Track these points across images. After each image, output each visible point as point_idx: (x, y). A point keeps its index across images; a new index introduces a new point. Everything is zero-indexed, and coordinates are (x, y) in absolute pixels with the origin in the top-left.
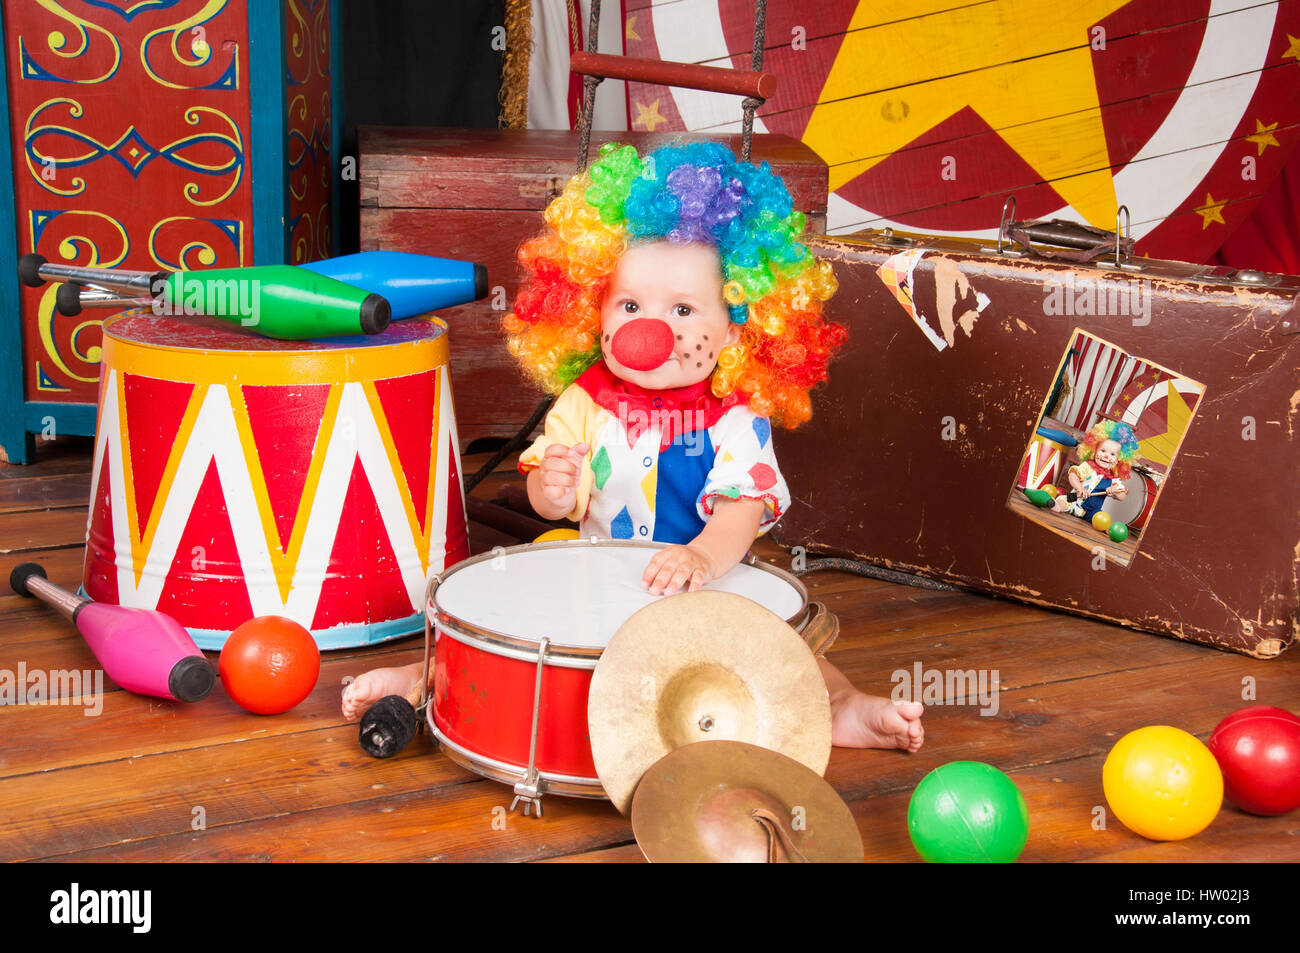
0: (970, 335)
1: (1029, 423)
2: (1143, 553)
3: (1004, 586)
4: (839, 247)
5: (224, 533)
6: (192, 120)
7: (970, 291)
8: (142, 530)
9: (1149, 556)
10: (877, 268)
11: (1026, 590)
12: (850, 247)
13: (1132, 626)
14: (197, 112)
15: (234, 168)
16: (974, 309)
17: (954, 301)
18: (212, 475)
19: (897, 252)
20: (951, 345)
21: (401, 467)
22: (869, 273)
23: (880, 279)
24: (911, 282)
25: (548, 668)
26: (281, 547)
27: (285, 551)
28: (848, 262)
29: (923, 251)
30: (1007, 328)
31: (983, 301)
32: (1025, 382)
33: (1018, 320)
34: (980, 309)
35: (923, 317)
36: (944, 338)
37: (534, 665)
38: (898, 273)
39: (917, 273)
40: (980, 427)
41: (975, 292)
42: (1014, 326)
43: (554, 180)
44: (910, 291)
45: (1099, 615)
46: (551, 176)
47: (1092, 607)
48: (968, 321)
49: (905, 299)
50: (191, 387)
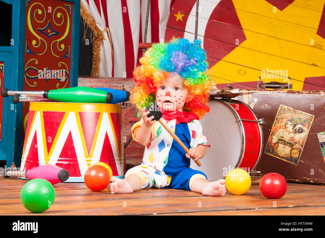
0: (253, 109)
1: (270, 130)
2: (301, 161)
4: (216, 90)
5: (73, 151)
7: (252, 98)
8: (48, 152)
9: (302, 161)
12: (219, 89)
13: (299, 181)
16: (254, 102)
17: (248, 101)
18: (70, 135)
19: (232, 90)
26: (88, 154)
29: (239, 89)
30: (263, 106)
31: (256, 100)
32: (268, 120)
33: (265, 104)
41: (254, 98)
43: (123, 86)
45: (290, 180)
46: (122, 85)
47: (288, 177)
48: (252, 106)
50: (64, 113)
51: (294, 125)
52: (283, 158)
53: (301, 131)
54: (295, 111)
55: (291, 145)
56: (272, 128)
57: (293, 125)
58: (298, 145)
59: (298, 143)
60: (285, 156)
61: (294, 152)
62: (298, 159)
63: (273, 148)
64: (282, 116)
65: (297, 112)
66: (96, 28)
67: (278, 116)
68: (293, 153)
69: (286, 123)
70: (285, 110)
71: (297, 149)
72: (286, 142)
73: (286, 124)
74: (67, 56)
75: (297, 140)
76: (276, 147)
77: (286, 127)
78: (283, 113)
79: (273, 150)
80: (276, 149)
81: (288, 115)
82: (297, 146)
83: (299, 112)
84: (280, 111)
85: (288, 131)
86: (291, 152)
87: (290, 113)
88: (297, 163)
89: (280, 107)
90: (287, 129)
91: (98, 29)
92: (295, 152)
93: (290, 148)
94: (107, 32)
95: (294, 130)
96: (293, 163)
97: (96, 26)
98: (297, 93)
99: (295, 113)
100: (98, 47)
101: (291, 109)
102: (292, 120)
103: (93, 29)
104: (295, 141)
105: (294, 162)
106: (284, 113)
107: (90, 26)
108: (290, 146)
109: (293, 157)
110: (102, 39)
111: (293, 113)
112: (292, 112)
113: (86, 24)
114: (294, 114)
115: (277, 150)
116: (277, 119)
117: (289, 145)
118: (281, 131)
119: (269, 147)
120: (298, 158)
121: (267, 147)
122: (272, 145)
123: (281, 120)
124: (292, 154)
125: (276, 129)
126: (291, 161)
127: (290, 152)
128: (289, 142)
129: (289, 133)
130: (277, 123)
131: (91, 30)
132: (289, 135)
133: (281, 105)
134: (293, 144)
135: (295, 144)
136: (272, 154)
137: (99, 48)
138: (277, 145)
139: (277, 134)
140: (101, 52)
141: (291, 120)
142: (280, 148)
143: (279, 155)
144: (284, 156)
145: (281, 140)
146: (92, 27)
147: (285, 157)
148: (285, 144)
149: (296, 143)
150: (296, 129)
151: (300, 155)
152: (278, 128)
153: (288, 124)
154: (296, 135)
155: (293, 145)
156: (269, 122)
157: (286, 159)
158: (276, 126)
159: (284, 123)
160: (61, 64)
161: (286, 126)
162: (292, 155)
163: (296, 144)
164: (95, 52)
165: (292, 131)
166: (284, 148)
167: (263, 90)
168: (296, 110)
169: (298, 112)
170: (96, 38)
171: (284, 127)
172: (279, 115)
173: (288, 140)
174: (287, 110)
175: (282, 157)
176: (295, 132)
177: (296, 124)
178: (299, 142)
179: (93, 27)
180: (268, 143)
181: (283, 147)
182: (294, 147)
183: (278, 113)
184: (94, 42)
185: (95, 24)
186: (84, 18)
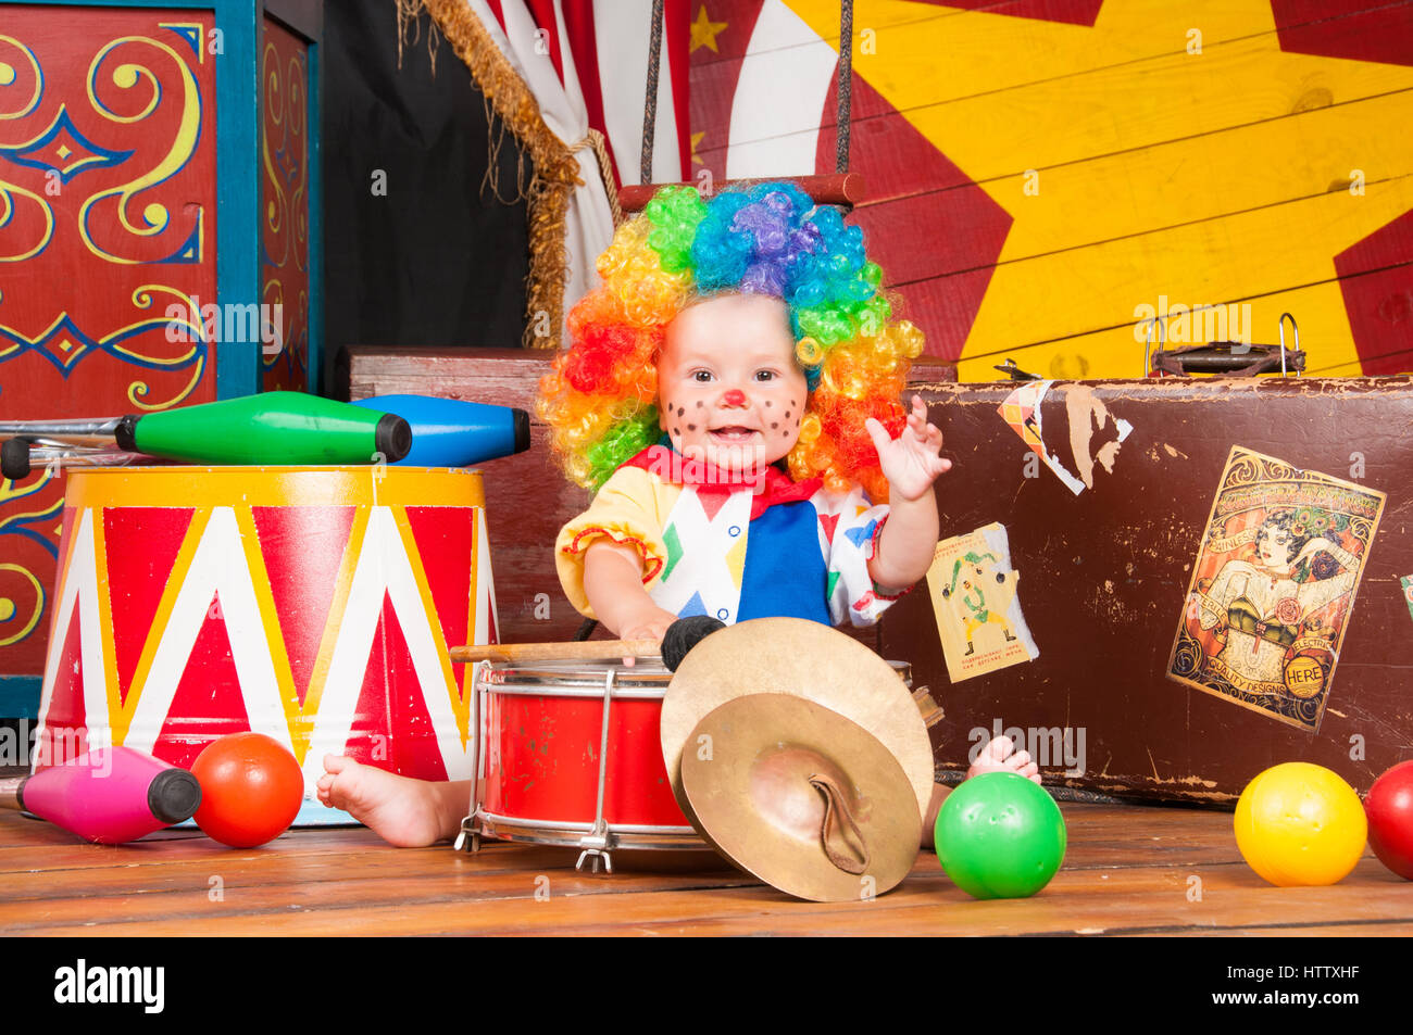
0: (1111, 471)
1: (1187, 567)
2: (1332, 710)
3: (1172, 781)
4: (952, 387)
6: (142, 302)
7: (1108, 419)
9: (1340, 713)
10: (998, 405)
11: (1199, 781)
12: (965, 386)
15: (194, 360)
16: (1114, 440)
17: (1090, 433)
19: (1020, 385)
20: (1090, 486)
22: (988, 415)
23: (1002, 419)
24: (1038, 418)
25: (616, 700)
26: (297, 698)
28: (963, 403)
29: (1051, 382)
30: (1154, 456)
31: (1124, 428)
32: (1179, 519)
33: (1166, 446)
34: (1121, 438)
35: (1054, 456)
36: (1081, 479)
37: (600, 700)
38: (1024, 409)
39: (1044, 407)
40: (1130, 581)
41: (1114, 419)
42: (1162, 453)
44: (1038, 428)
48: (1108, 455)
49: (1033, 437)
50: (190, 512)
51: (1296, 539)
52: (1249, 699)
53: (1325, 568)
54: (1298, 476)
55: (1286, 638)
56: (1199, 556)
57: (1290, 542)
58: (1316, 634)
59: (1315, 628)
60: (1258, 692)
61: (1297, 668)
62: (1317, 701)
63: (1205, 652)
64: (1241, 498)
65: (1309, 478)
66: (544, 131)
67: (1223, 503)
68: (1296, 677)
69: (1260, 532)
70: (1253, 473)
71: (1310, 654)
72: (1261, 623)
73: (1259, 537)
74: (189, 254)
75: (1309, 610)
76: (1216, 648)
77: (1258, 551)
78: (1243, 487)
79: (1205, 662)
80: (1217, 657)
81: (1268, 493)
82: (1311, 640)
83: (1314, 477)
84: (1231, 478)
85: (1267, 571)
86: (1284, 669)
87: (1274, 487)
88: (1313, 724)
89: (1231, 456)
90: (1265, 560)
91: (555, 139)
92: (1302, 668)
93: (1282, 652)
94: (595, 151)
95: (1298, 565)
96: (1298, 724)
97: (543, 125)
98: (1306, 387)
99: (1299, 484)
100: (553, 220)
101: (1281, 464)
102: (1286, 516)
103: (529, 139)
104: (1304, 616)
105: (1304, 721)
106: (1251, 485)
107: (515, 128)
108: (1279, 643)
109: (1295, 692)
110: (572, 181)
111: (1289, 486)
112: (1285, 479)
113: (499, 119)
114: (1292, 489)
115: (1221, 664)
116: (1216, 515)
117: (1275, 636)
118: (1237, 573)
119: (1185, 650)
120: (1319, 696)
121: (1181, 646)
122: (1202, 637)
123: (1237, 518)
124: (1292, 680)
125: (1215, 562)
126: (1285, 712)
127: (1280, 666)
128: (1274, 622)
129: (1275, 581)
130: (1219, 536)
131: (521, 142)
132: (1272, 588)
133: (1235, 448)
134: (1293, 630)
135: (1304, 632)
136: (1201, 682)
137: (556, 226)
138: (1221, 638)
139: (1218, 587)
140: (570, 242)
141: (1279, 517)
142: (1236, 650)
143: (1232, 687)
144: (1254, 688)
145: (1239, 614)
146: (526, 129)
147: (1258, 696)
148: (1257, 634)
149: (1306, 626)
150: (1306, 558)
151: (1325, 683)
152: (1221, 559)
153: (1267, 535)
154: (1304, 587)
155: (1293, 638)
156: (1183, 530)
157: (1266, 701)
158: (1213, 549)
159: (1248, 535)
160: (149, 293)
161: (1257, 545)
162: (1293, 686)
163: (1308, 633)
164: (540, 240)
165: (1285, 569)
166: (1255, 650)
167: (1155, 383)
168: (1300, 472)
169: (1311, 480)
170: (540, 177)
171: (1249, 553)
172: (1227, 495)
173: (1271, 613)
174: (1260, 474)
175: (1245, 693)
176: (1301, 576)
177: (1303, 538)
178: (1319, 623)
179: (531, 129)
180: (1180, 629)
181: (1251, 648)
182: (1300, 644)
183: (1220, 488)
184: (534, 198)
185: (537, 116)
186: (488, 92)
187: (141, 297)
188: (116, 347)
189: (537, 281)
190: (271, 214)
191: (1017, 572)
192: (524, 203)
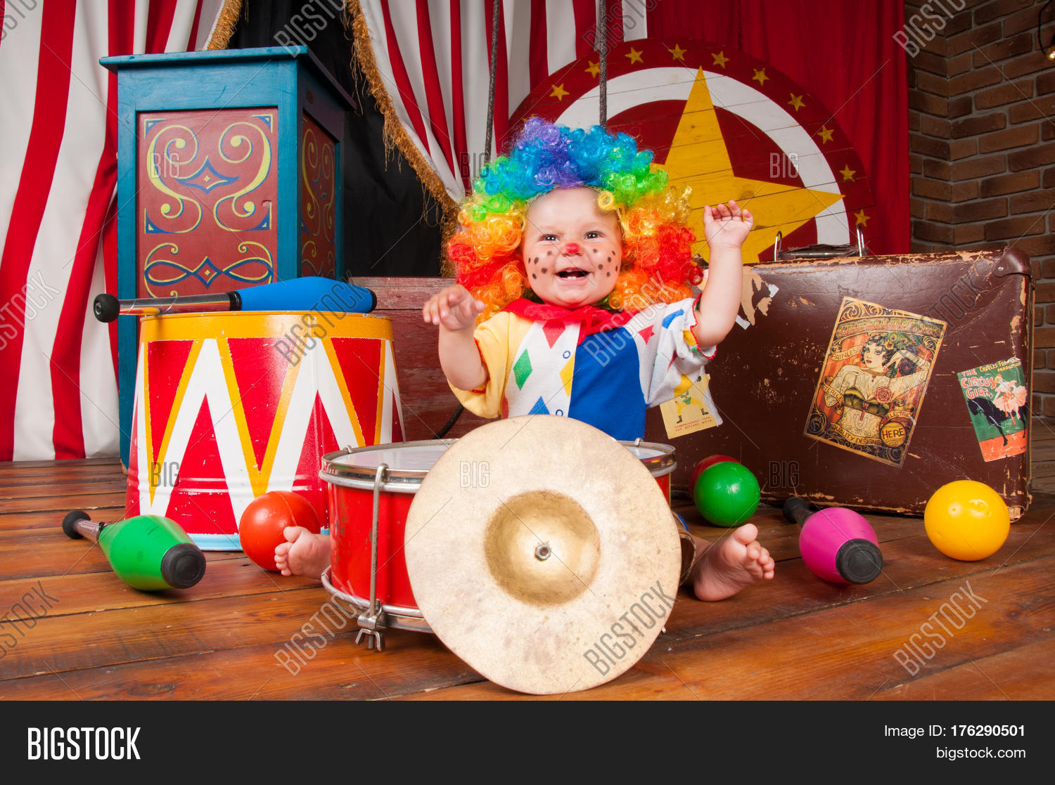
0: (766, 315)
1: (816, 370)
2: (911, 454)
3: (805, 495)
5: (213, 455)
6: (242, 250)
7: (763, 284)
9: (916, 456)
11: (823, 496)
13: (906, 512)
14: (247, 246)
15: (268, 277)
16: (768, 297)
17: (751, 293)
18: (205, 409)
20: (753, 323)
21: (353, 407)
26: (257, 466)
27: (260, 468)
30: (794, 305)
31: (773, 290)
32: (810, 341)
33: (801, 299)
34: (772, 295)
36: (747, 320)
40: (780, 379)
41: (767, 284)
42: (798, 303)
45: (880, 508)
47: (874, 502)
48: (764, 306)
51: (888, 351)
52: (857, 447)
53: (908, 368)
54: (889, 313)
55: (881, 411)
56: (825, 363)
57: (884, 353)
58: (901, 408)
59: (900, 405)
60: (863, 443)
61: (889, 429)
62: (901, 449)
63: (829, 420)
64: (851, 328)
65: (895, 314)
66: (447, 198)
67: (839, 331)
68: (888, 434)
69: (864, 347)
70: (858, 312)
71: (897, 420)
72: (866, 402)
73: (864, 351)
75: (897, 395)
76: (836, 417)
77: (863, 359)
78: (852, 321)
79: (829, 425)
80: (837, 423)
81: (869, 324)
82: (898, 412)
83: (899, 314)
84: (844, 316)
85: (869, 371)
86: (880, 430)
87: (872, 320)
88: (898, 462)
89: (844, 303)
90: (867, 364)
91: (451, 200)
92: (892, 429)
93: (879, 419)
95: (889, 367)
96: (889, 462)
97: (447, 195)
98: (889, 260)
99: (889, 318)
101: (877, 306)
102: (881, 338)
103: (440, 200)
104: (893, 399)
105: (892, 460)
106: (857, 320)
107: (435, 196)
108: (877, 414)
109: (888, 444)
111: (882, 319)
112: (880, 315)
113: (428, 192)
114: (884, 322)
115: (839, 427)
116: (835, 338)
117: (875, 410)
118: (849, 373)
119: (816, 419)
120: (903, 446)
121: (813, 417)
122: (827, 411)
123: (849, 340)
124: (885, 436)
125: (835, 366)
126: (880, 456)
127: (878, 429)
128: (874, 401)
129: (874, 377)
130: (837, 350)
131: (437, 202)
132: (873, 381)
133: (845, 298)
134: (887, 406)
135: (893, 407)
136: (826, 438)
138: (839, 412)
139: (838, 381)
141: (877, 338)
142: (848, 421)
143: (846, 440)
144: (860, 441)
145: (852, 398)
146: (439, 196)
147: (863, 446)
148: (863, 409)
149: (895, 404)
150: (895, 363)
151: (907, 438)
152: (839, 365)
153: (868, 349)
154: (893, 380)
155: (887, 411)
156: (814, 348)
157: (868, 449)
158: (834, 358)
159: (857, 349)
161: (863, 355)
162: (886, 439)
163: (896, 408)
165: (881, 370)
166: (861, 418)
167: (790, 263)
168: (890, 310)
169: (897, 315)
170: (445, 216)
171: (857, 360)
172: (842, 326)
173: (872, 396)
174: (863, 313)
175: (854, 444)
176: (892, 373)
177: (893, 350)
178: (903, 402)
179: (441, 196)
180: (812, 407)
181: (858, 417)
182: (891, 414)
183: (837, 322)
184: (443, 224)
185: (444, 191)
186: (423, 181)
187: (242, 247)
188: (231, 273)
189: (444, 259)
190: (309, 208)
191: (709, 375)
192: (439, 226)
